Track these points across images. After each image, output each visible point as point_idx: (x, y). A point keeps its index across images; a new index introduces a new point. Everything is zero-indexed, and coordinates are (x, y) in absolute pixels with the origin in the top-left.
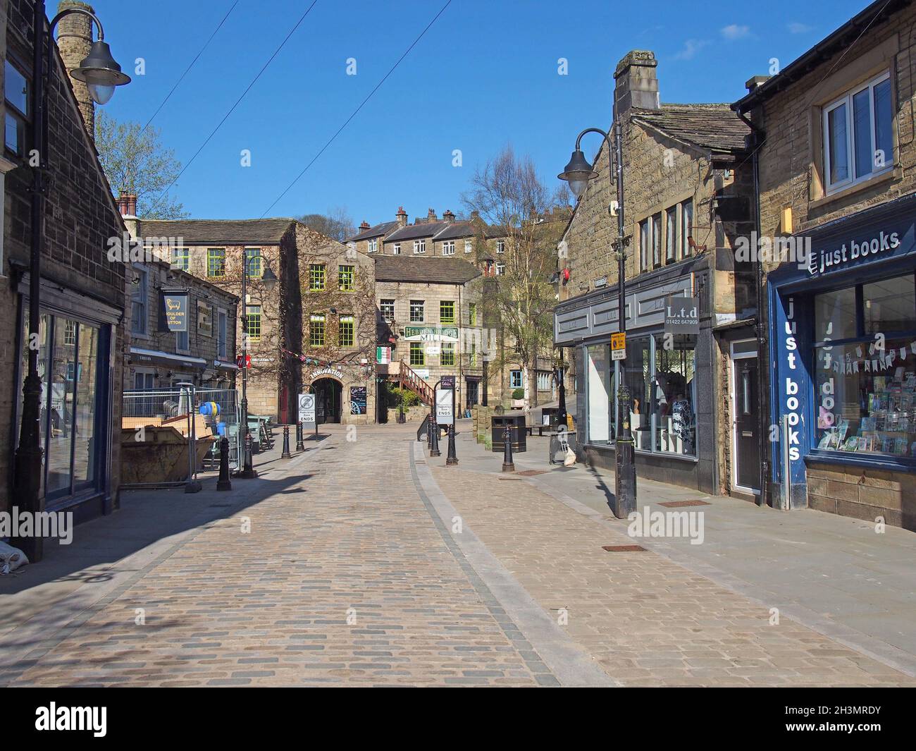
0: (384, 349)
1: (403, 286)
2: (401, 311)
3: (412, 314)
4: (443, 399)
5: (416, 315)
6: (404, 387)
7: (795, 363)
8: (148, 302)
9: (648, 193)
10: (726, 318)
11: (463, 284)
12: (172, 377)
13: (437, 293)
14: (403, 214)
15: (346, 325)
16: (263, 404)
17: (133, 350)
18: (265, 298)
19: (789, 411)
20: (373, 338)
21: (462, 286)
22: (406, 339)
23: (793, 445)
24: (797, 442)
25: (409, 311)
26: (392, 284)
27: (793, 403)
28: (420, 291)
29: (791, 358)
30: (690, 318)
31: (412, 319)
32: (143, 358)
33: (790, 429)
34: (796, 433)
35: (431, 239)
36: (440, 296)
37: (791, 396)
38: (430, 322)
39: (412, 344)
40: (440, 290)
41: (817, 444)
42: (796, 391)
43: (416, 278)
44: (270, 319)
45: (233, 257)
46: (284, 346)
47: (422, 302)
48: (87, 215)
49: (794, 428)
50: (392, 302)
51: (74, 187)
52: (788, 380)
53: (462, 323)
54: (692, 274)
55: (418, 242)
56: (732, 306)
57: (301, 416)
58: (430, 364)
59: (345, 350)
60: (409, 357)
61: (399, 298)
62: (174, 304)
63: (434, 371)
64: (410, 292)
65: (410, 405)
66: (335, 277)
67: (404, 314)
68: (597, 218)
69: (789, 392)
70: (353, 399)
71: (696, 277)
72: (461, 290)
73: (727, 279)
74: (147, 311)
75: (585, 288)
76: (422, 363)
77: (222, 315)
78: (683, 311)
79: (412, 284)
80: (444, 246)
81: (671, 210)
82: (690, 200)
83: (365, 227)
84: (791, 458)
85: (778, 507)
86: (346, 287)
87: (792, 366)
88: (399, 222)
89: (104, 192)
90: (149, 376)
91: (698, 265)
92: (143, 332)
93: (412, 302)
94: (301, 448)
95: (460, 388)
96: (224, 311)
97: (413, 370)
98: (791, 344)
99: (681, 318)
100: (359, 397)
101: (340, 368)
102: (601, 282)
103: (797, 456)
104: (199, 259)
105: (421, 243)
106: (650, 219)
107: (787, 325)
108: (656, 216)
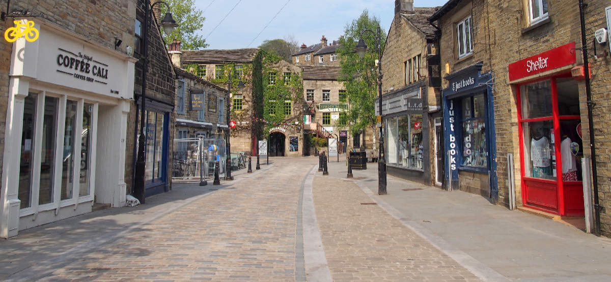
0: (307, 116)
1: (319, 83)
2: (318, 95)
3: (324, 97)
4: (332, 143)
5: (325, 97)
6: (319, 137)
7: (453, 128)
8: (184, 97)
9: (407, 50)
10: (433, 108)
12: (196, 133)
14: (324, 40)
15: (287, 104)
16: (243, 146)
17: (178, 120)
19: (451, 149)
20: (301, 111)
22: (320, 111)
23: (453, 163)
24: (455, 162)
25: (322, 95)
26: (313, 81)
27: (453, 145)
28: (327, 85)
29: (452, 126)
30: (419, 108)
31: (324, 100)
32: (182, 124)
33: (452, 157)
34: (454, 158)
36: (338, 87)
37: (452, 142)
38: (332, 101)
39: (324, 114)
40: (337, 84)
41: (463, 164)
42: (454, 140)
43: (326, 78)
44: (247, 101)
45: (228, 70)
46: (255, 115)
47: (329, 91)
48: (161, 69)
49: (453, 156)
50: (313, 91)
51: (157, 60)
52: (451, 136)
54: (421, 88)
55: (333, 55)
56: (435, 103)
57: (260, 152)
58: (333, 124)
59: (287, 117)
60: (322, 121)
61: (317, 88)
62: (197, 97)
63: (336, 128)
64: (323, 85)
65: (322, 147)
66: (282, 78)
67: (319, 97)
68: (390, 59)
69: (451, 141)
70: (291, 143)
71: (422, 89)
73: (433, 90)
74: (184, 101)
75: (386, 91)
76: (329, 123)
77: (221, 101)
78: (415, 104)
79: (323, 81)
81: (414, 58)
82: (420, 54)
83: (304, 47)
84: (452, 169)
85: (447, 190)
86: (287, 84)
87: (452, 130)
88: (322, 44)
89: (167, 59)
90: (184, 132)
91: (423, 85)
92: (182, 111)
93: (324, 91)
94: (258, 168)
95: (350, 137)
96: (222, 99)
97: (324, 128)
98: (451, 120)
99: (414, 108)
100: (294, 142)
101: (284, 127)
102: (392, 88)
103: (455, 168)
104: (211, 71)
105: (335, 56)
106: (408, 62)
107: (450, 112)
108: (410, 61)
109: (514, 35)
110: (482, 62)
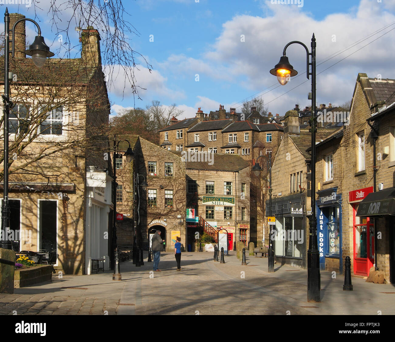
0: (190, 210)
1: (202, 173)
2: (200, 188)
3: (207, 189)
4: (222, 238)
5: (209, 190)
7: (322, 228)
10: (309, 213)
11: (238, 172)
13: (222, 177)
14: (201, 113)
16: (125, 239)
18: (125, 181)
19: (321, 242)
20: (185, 203)
21: (237, 173)
22: (203, 203)
23: (321, 252)
24: (322, 251)
25: (205, 187)
26: (195, 171)
27: (321, 240)
28: (212, 175)
29: (321, 226)
30: (300, 212)
31: (207, 192)
33: (320, 247)
34: (322, 249)
35: (220, 131)
36: (223, 179)
37: (321, 238)
38: (218, 194)
39: (207, 207)
40: (224, 175)
42: (322, 236)
44: (128, 192)
47: (213, 182)
49: (322, 247)
50: (195, 181)
52: (320, 233)
53: (237, 195)
55: (211, 133)
58: (217, 219)
59: (168, 209)
60: (205, 214)
61: (199, 180)
63: (220, 223)
64: (206, 176)
65: (206, 243)
66: (162, 168)
67: (202, 189)
69: (320, 236)
72: (237, 175)
75: (275, 195)
76: (213, 218)
78: (297, 209)
79: (207, 172)
80: (229, 136)
81: (298, 173)
82: (302, 172)
83: (174, 121)
87: (322, 229)
88: (198, 118)
91: (303, 195)
93: (207, 182)
97: (207, 222)
98: (322, 222)
99: (296, 212)
101: (165, 220)
102: (280, 194)
103: (323, 255)
105: (213, 134)
106: (293, 175)
107: (320, 216)
108: (295, 174)
109: (352, 175)
110: (337, 187)
